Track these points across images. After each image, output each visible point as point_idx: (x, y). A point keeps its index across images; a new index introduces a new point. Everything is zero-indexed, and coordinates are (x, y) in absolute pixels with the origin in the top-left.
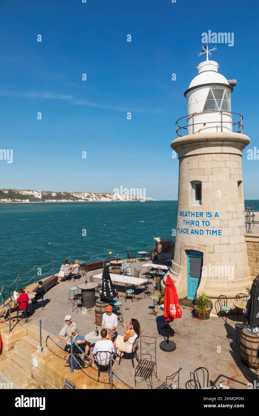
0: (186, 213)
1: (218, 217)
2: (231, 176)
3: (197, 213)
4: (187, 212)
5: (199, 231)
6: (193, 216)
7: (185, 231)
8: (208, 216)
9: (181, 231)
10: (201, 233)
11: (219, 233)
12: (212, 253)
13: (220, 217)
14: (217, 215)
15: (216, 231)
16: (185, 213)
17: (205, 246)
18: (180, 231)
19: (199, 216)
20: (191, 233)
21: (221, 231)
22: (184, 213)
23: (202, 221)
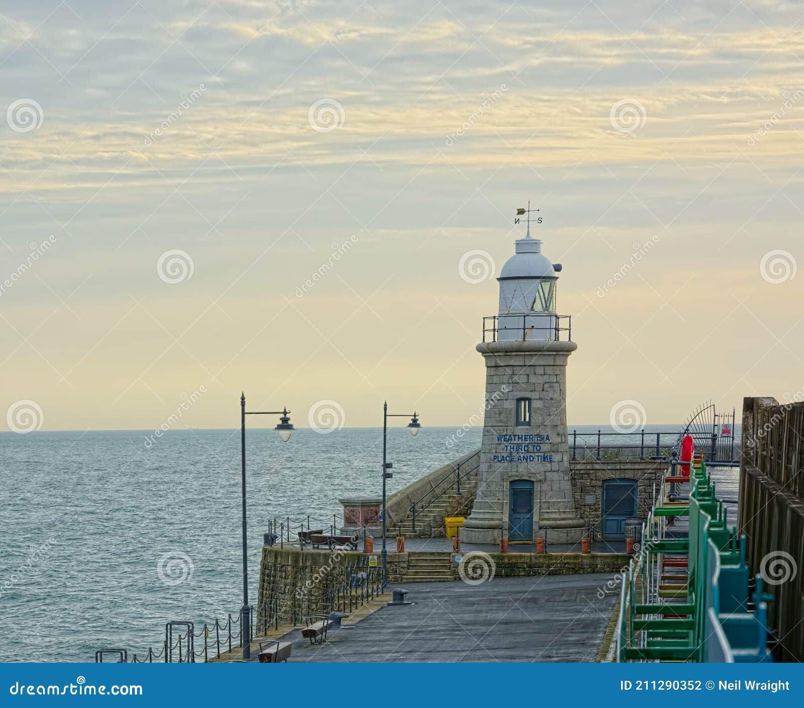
0: (510, 436)
3: (525, 436)
5: (529, 457)
6: (520, 439)
7: (508, 458)
8: (539, 440)
9: (502, 460)
11: (550, 458)
12: (543, 480)
13: (550, 441)
14: (548, 438)
15: (547, 456)
16: (508, 437)
17: (535, 473)
19: (528, 439)
20: (518, 461)
21: (552, 456)
22: (506, 436)
23: (532, 446)
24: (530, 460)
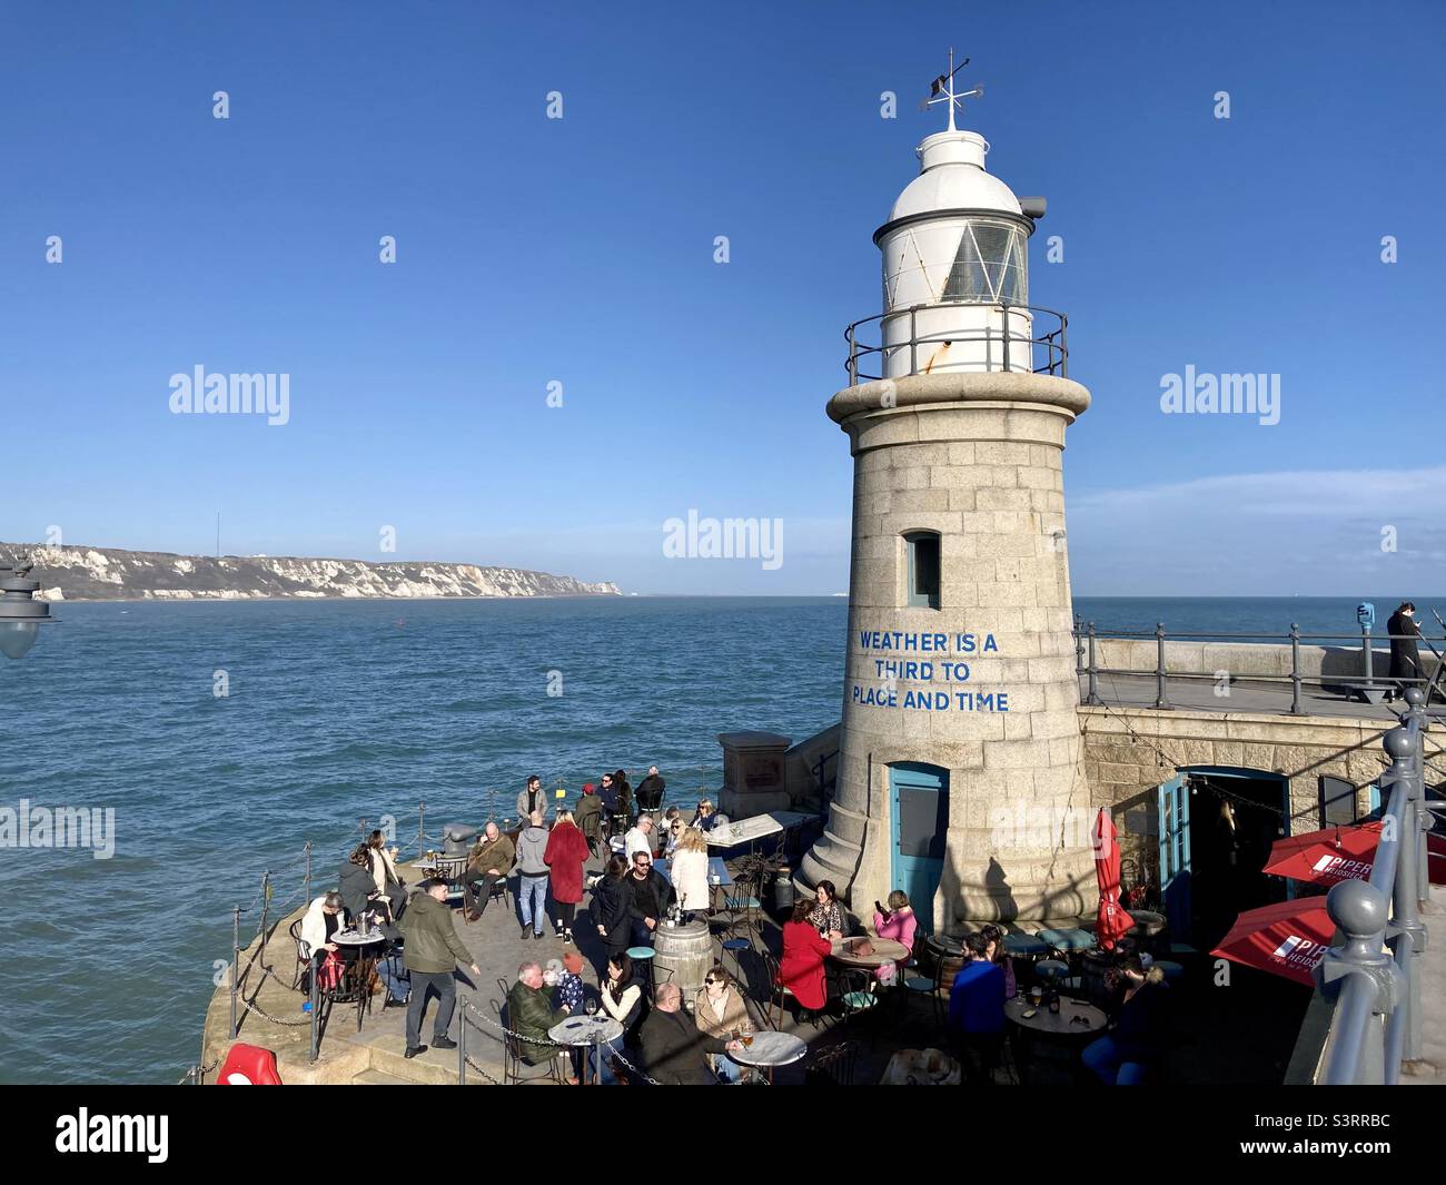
0: (887, 635)
1: (996, 650)
2: (1035, 514)
3: (924, 636)
4: (891, 635)
5: (934, 698)
6: (911, 645)
7: (882, 698)
8: (964, 648)
9: (869, 700)
10: (941, 705)
11: (1000, 702)
12: (979, 770)
13: (1000, 653)
14: (991, 643)
15: (990, 697)
16: (881, 638)
17: (953, 747)
18: (865, 699)
19: (932, 645)
20: (905, 706)
21: (1006, 696)
22: (877, 637)
23: (943, 665)
24: (938, 708)
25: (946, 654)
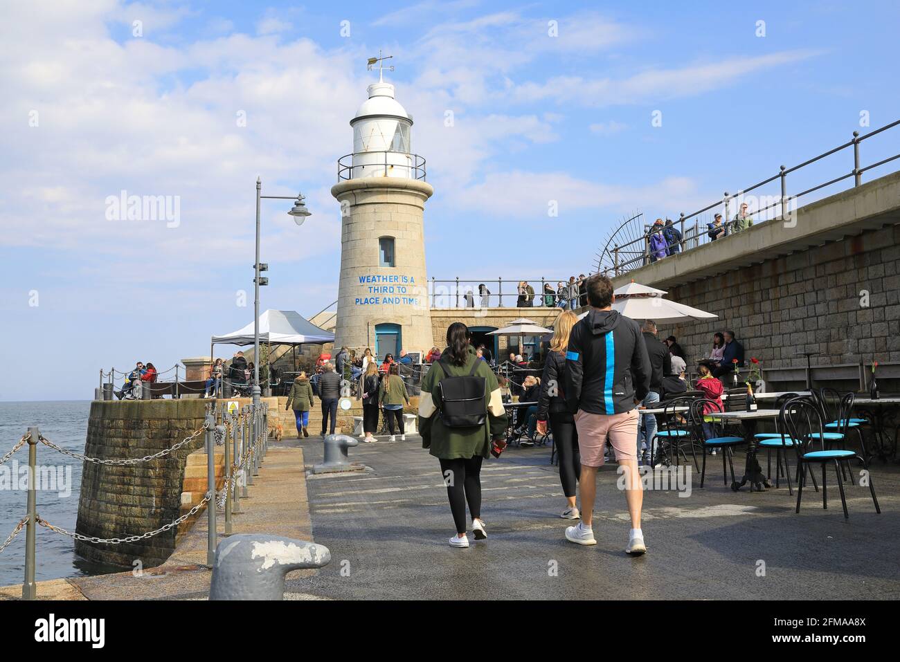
0: (374, 277)
1: (414, 282)
3: (390, 277)
4: (376, 277)
5: (394, 300)
6: (385, 280)
7: (372, 301)
8: (404, 281)
9: (366, 302)
10: (397, 302)
12: (410, 326)
14: (413, 279)
15: (413, 299)
16: (371, 278)
17: (402, 317)
18: (362, 303)
19: (393, 280)
20: (383, 303)
22: (369, 277)
23: (397, 287)
25: (398, 283)
